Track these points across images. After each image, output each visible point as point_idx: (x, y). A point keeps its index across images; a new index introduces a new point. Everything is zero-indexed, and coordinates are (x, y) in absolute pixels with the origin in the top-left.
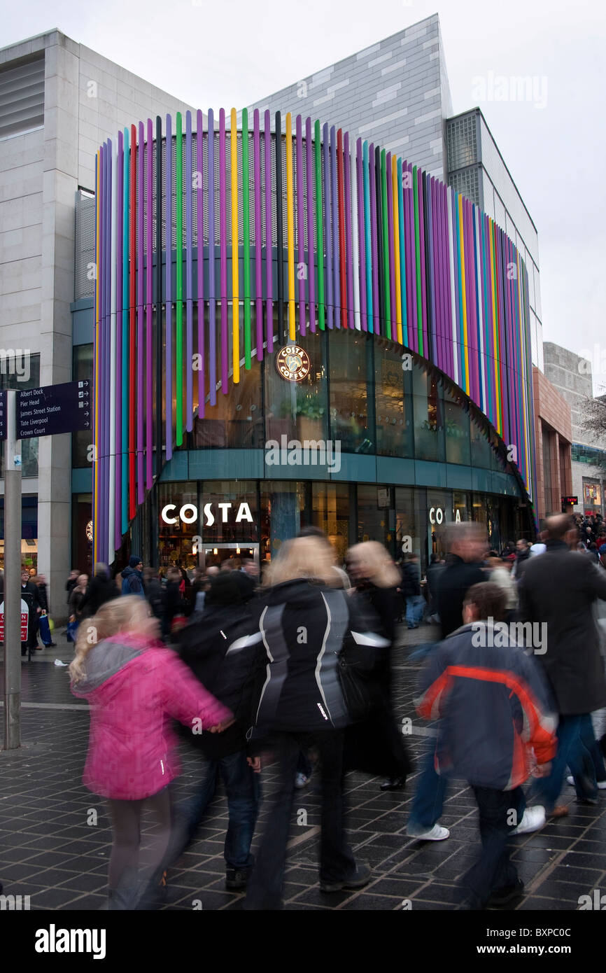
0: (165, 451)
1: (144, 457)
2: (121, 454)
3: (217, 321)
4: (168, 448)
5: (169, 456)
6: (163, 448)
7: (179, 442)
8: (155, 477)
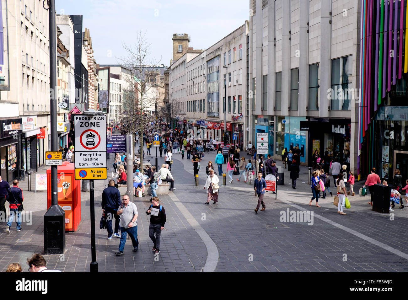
8: (372, 118)
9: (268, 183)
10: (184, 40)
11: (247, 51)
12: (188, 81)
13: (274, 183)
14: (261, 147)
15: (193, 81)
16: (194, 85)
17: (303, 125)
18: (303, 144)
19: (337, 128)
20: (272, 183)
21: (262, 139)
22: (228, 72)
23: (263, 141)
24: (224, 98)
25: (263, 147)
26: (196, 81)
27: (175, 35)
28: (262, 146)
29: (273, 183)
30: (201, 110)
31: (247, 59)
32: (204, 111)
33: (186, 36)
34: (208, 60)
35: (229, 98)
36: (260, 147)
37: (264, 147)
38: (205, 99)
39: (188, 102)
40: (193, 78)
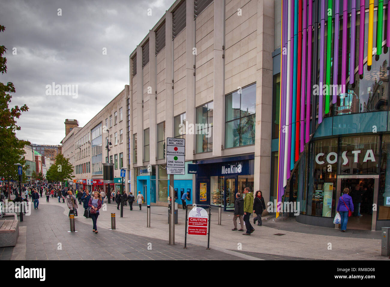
0: (317, 119)
1: (305, 124)
2: (291, 124)
3: (356, 27)
4: (320, 116)
5: (320, 121)
6: (317, 117)
7: (327, 111)
8: (311, 135)
9: (194, 221)
10: (74, 124)
11: (127, 113)
12: (76, 149)
13: (205, 222)
14: (174, 163)
15: (80, 148)
16: (81, 151)
17: (191, 168)
18: (190, 188)
19: (229, 169)
20: (201, 222)
21: (176, 149)
22: (110, 135)
23: (177, 152)
24: (106, 157)
25: (176, 164)
26: (82, 148)
27: (67, 120)
28: (174, 161)
29: (203, 222)
30: (87, 171)
31: (127, 119)
32: (90, 172)
33: (75, 121)
34: (92, 128)
35: (111, 156)
36: (172, 162)
37: (178, 164)
38: (90, 161)
39: (76, 166)
40: (80, 146)
